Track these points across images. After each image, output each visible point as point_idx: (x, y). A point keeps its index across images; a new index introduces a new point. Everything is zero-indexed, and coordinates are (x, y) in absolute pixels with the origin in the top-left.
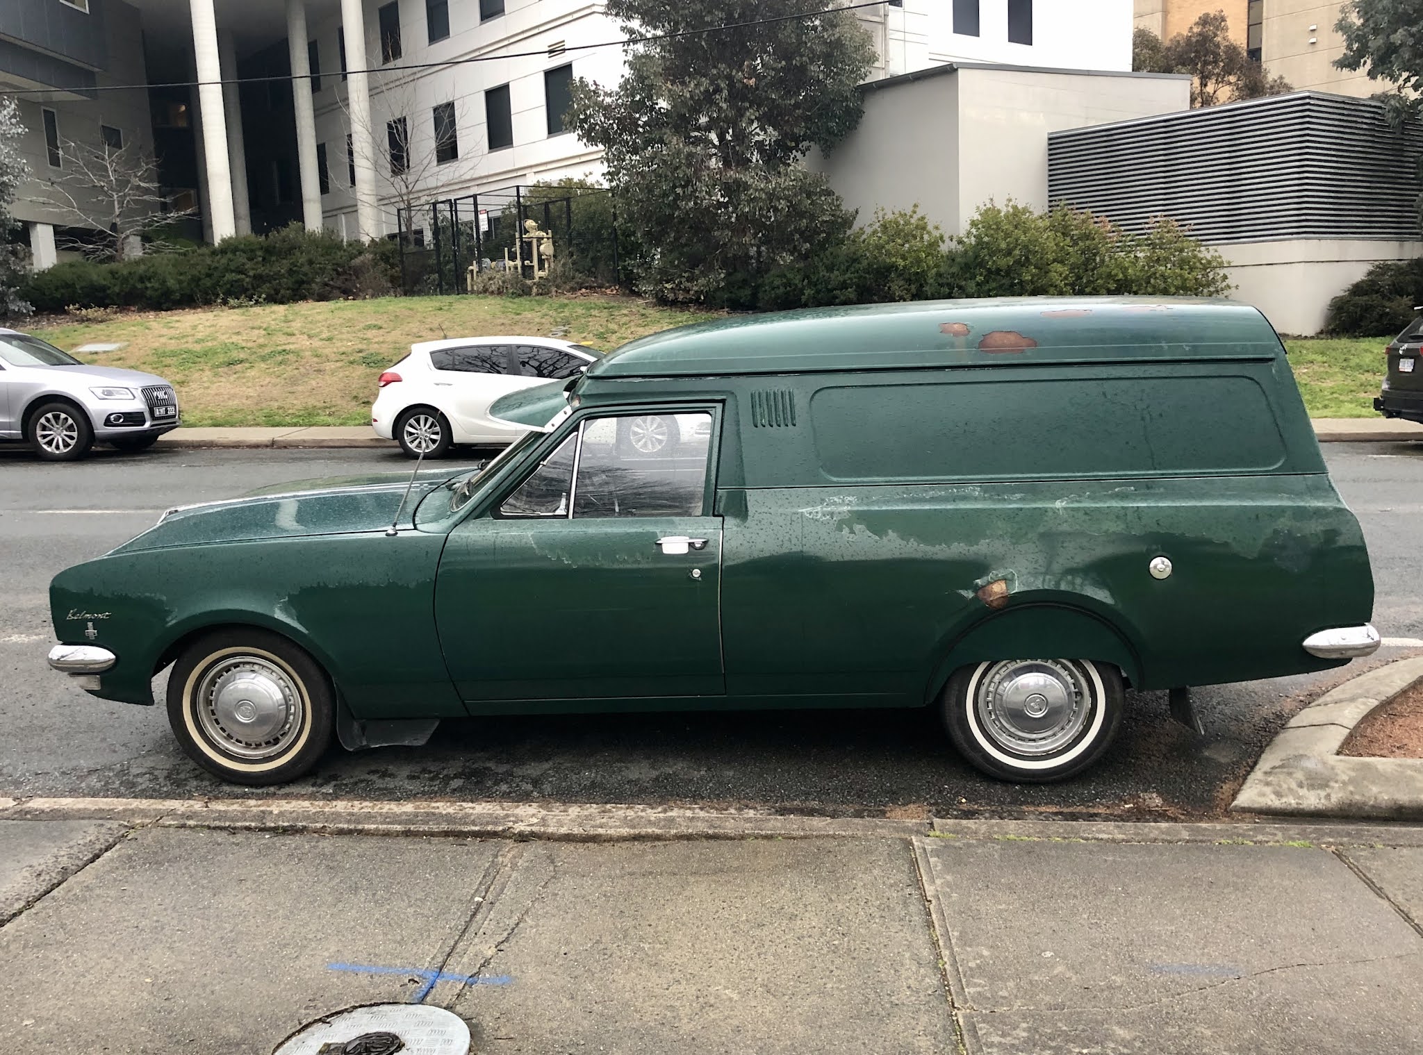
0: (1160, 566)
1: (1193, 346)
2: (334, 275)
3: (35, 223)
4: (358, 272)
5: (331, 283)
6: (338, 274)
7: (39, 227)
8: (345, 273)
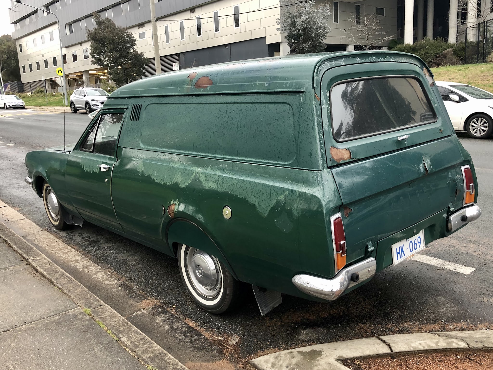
0: (227, 212)
1: (269, 83)
2: (435, 58)
3: (348, 45)
4: (445, 56)
5: (432, 61)
6: (437, 57)
7: (349, 46)
8: (439, 56)
